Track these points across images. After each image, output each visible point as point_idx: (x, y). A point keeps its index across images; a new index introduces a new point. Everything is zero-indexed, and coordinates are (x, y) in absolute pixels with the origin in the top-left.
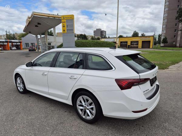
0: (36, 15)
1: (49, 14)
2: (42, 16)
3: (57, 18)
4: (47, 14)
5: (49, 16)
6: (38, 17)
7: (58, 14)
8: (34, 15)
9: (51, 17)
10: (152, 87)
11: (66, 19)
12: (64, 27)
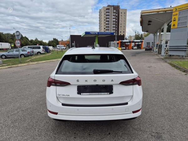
1: (159, 9)
2: (150, 13)
3: (169, 11)
4: (157, 9)
5: (158, 12)
6: (146, 15)
7: (171, 6)
8: (143, 13)
9: (161, 11)
10: (79, 96)
11: (179, 10)
12: (175, 21)
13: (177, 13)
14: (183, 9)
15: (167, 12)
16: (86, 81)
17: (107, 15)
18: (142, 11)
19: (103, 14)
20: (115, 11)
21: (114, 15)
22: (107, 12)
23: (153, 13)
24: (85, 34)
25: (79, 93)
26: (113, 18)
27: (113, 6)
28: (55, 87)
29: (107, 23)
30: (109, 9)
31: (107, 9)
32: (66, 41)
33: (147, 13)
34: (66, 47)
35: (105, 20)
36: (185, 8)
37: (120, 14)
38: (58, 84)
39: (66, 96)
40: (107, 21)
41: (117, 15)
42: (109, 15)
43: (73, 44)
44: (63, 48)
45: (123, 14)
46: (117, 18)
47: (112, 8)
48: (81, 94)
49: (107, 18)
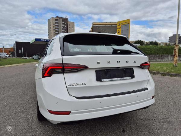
0: (95, 24)
2: (100, 25)
4: (105, 22)
5: (106, 25)
6: (97, 26)
8: (94, 24)
9: (108, 24)
10: (99, 83)
11: (121, 24)
12: (119, 32)
13: (120, 26)
14: (124, 24)
15: (112, 25)
16: (109, 62)
17: (56, 26)
18: (93, 22)
19: (52, 24)
20: (63, 23)
21: (63, 26)
22: (56, 23)
23: (102, 25)
24: (35, 40)
25: (99, 79)
26: (63, 29)
27: (62, 18)
28: (62, 75)
29: (56, 32)
30: (58, 20)
31: (56, 20)
32: (9, 48)
33: (98, 24)
34: (9, 55)
35: (54, 30)
36: (126, 23)
37: (69, 26)
38: (67, 70)
39: (82, 86)
40: (56, 31)
41: (66, 26)
42: (58, 26)
43: (20, 51)
44: (6, 55)
45: (71, 26)
46: (66, 29)
47: (61, 19)
48: (101, 81)
49: (56, 28)
